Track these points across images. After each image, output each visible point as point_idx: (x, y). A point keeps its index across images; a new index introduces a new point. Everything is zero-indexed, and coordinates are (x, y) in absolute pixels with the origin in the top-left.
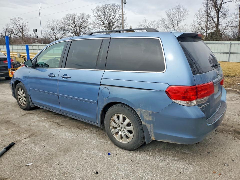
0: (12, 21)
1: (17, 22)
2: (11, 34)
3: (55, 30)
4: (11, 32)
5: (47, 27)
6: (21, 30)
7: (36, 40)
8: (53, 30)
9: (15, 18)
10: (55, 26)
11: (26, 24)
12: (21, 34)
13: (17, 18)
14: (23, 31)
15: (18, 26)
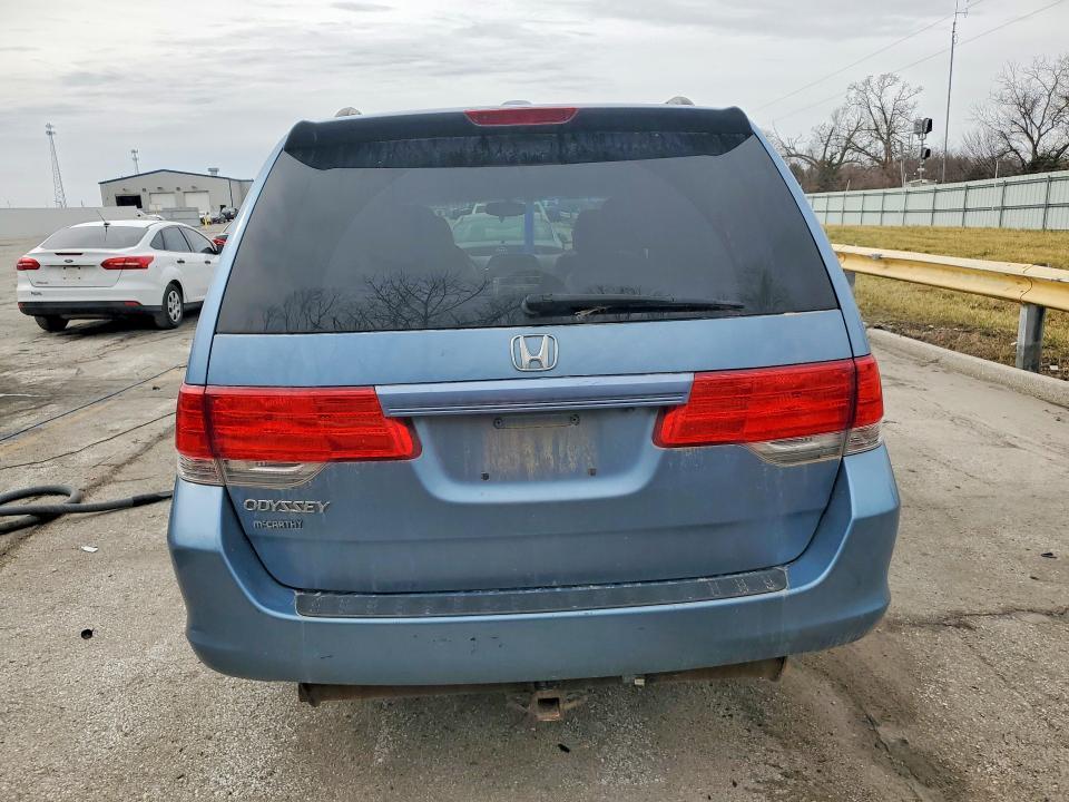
0: (853, 93)
1: (873, 98)
2: (845, 149)
3: (1038, 114)
4: (847, 143)
5: (1002, 101)
6: (884, 129)
7: (921, 169)
8: (1027, 114)
9: (868, 82)
10: (1041, 89)
11: (911, 101)
12: (880, 144)
13: (874, 82)
14: (890, 132)
15: (874, 110)
